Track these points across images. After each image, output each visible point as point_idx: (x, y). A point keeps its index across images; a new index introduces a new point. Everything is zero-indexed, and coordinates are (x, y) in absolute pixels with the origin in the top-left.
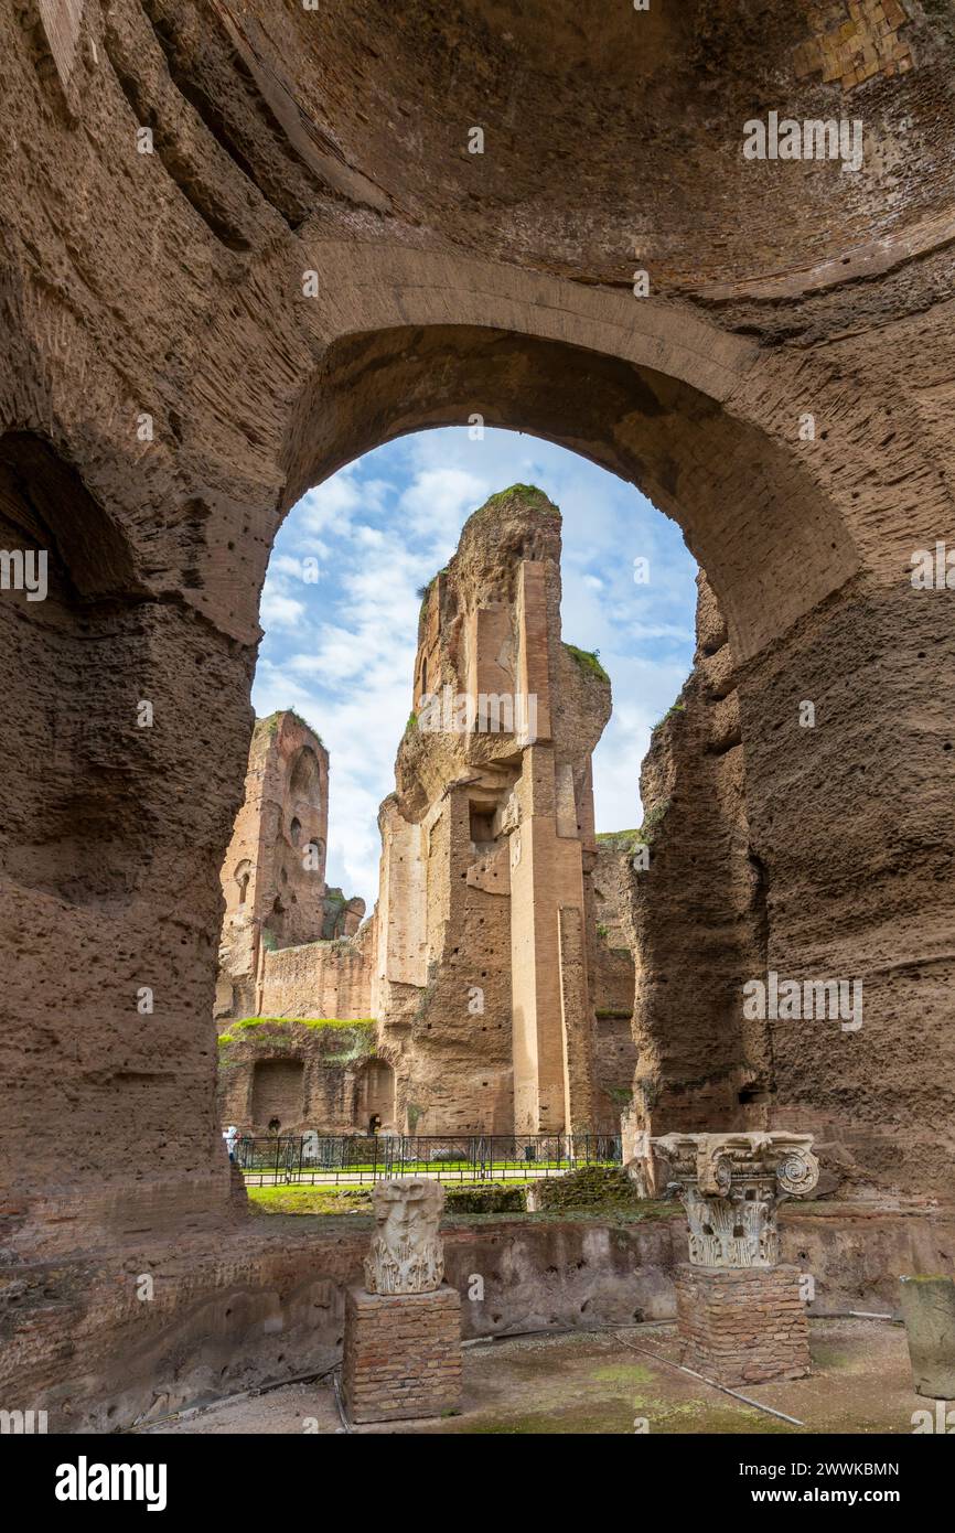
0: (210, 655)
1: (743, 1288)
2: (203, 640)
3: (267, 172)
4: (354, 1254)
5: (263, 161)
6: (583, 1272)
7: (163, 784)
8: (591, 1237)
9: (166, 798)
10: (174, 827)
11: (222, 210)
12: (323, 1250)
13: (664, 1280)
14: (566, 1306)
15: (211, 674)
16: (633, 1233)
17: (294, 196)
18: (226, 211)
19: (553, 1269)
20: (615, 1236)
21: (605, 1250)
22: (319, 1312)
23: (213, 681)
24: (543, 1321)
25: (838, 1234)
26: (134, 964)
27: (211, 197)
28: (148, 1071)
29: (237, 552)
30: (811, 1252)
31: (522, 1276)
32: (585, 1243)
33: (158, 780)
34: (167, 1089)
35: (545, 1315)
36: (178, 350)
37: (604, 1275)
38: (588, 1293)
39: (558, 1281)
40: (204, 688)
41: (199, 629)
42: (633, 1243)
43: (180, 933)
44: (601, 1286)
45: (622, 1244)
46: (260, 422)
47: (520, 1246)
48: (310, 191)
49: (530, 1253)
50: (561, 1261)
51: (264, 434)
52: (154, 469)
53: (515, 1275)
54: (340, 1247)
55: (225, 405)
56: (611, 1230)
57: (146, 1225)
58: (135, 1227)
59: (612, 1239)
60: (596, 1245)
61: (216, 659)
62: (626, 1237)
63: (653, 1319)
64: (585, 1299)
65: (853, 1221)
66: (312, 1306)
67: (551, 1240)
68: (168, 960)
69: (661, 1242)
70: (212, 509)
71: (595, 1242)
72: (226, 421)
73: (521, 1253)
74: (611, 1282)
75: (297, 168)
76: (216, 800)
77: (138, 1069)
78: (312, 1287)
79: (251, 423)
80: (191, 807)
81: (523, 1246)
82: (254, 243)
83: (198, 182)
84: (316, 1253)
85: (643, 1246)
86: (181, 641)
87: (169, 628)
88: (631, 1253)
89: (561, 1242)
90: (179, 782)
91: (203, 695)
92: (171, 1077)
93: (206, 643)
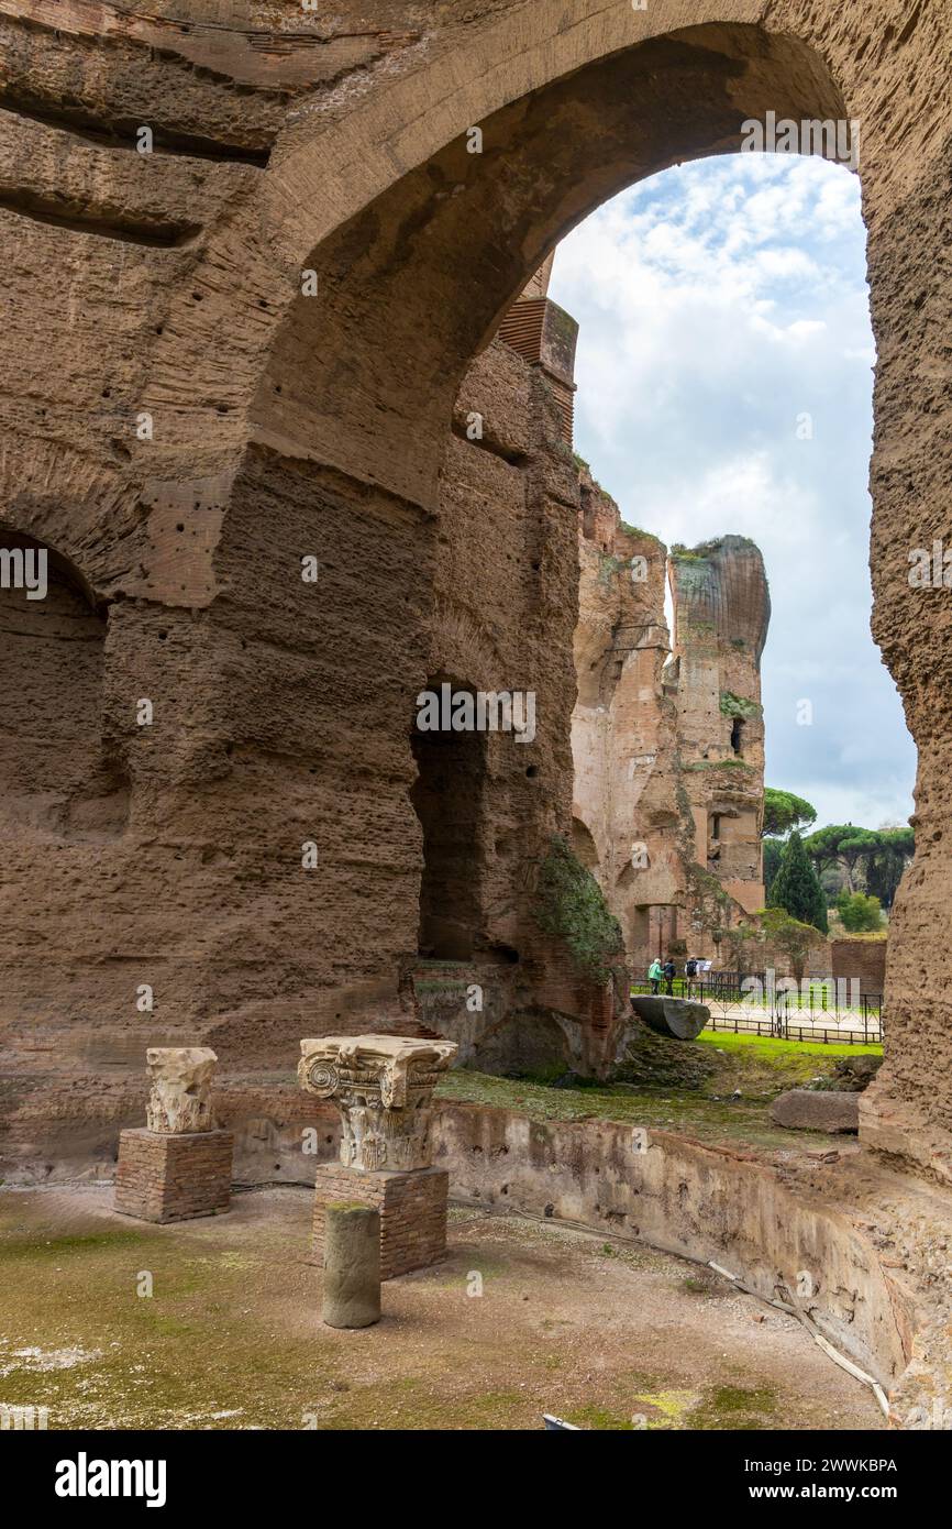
0: (171, 627)
1: (336, 1184)
2: (161, 618)
3: (225, 129)
4: (295, 1103)
5: (215, 124)
6: (506, 1158)
7: (138, 743)
8: (513, 1126)
9: (139, 753)
10: (148, 774)
11: (162, 215)
12: (263, 1096)
13: (573, 1183)
14: (488, 1185)
15: (174, 643)
16: (551, 1130)
17: (260, 129)
18: (164, 214)
19: (478, 1148)
20: (535, 1129)
21: (525, 1140)
22: (256, 1141)
23: (178, 648)
24: (466, 1193)
25: (711, 1172)
26: (117, 881)
27: (145, 212)
28: (139, 955)
29: (188, 529)
30: (690, 1185)
31: (450, 1149)
32: (508, 1131)
33: (133, 741)
34: (163, 967)
35: (468, 1187)
36: (114, 383)
37: (523, 1165)
38: (507, 1179)
39: (482, 1160)
40: (169, 656)
41: (154, 611)
42: (550, 1139)
43: (170, 853)
44: (520, 1174)
45: (541, 1138)
46: (226, 389)
47: (448, 1122)
48: (277, 109)
49: (458, 1130)
50: (485, 1143)
51: (234, 398)
52: (103, 495)
53: (443, 1147)
54: (281, 1097)
55: (184, 396)
56: (532, 1123)
57: (122, 1060)
58: (110, 1060)
59: (531, 1131)
60: (518, 1134)
61: (176, 630)
62: (544, 1131)
63: (560, 1217)
64: (504, 1182)
65: (727, 1160)
66: (249, 1137)
67: (477, 1122)
68: (159, 875)
69: (574, 1145)
70: (155, 505)
71: (517, 1132)
72: (190, 409)
73: (450, 1128)
74: (528, 1172)
75: (255, 98)
76: (185, 744)
77: (131, 954)
78: (250, 1122)
79: (216, 397)
80: (164, 756)
81: (452, 1122)
82: (204, 220)
83: (127, 212)
84: (256, 1098)
85: (558, 1144)
86: (139, 626)
87: (124, 620)
88: (547, 1149)
89: (486, 1125)
90: (148, 738)
91: (168, 663)
92: (164, 959)
93: (163, 620)
